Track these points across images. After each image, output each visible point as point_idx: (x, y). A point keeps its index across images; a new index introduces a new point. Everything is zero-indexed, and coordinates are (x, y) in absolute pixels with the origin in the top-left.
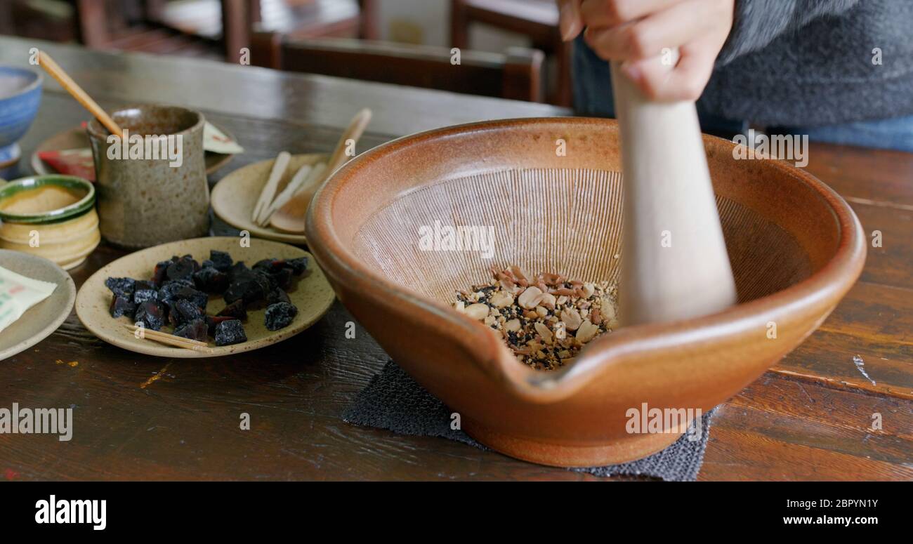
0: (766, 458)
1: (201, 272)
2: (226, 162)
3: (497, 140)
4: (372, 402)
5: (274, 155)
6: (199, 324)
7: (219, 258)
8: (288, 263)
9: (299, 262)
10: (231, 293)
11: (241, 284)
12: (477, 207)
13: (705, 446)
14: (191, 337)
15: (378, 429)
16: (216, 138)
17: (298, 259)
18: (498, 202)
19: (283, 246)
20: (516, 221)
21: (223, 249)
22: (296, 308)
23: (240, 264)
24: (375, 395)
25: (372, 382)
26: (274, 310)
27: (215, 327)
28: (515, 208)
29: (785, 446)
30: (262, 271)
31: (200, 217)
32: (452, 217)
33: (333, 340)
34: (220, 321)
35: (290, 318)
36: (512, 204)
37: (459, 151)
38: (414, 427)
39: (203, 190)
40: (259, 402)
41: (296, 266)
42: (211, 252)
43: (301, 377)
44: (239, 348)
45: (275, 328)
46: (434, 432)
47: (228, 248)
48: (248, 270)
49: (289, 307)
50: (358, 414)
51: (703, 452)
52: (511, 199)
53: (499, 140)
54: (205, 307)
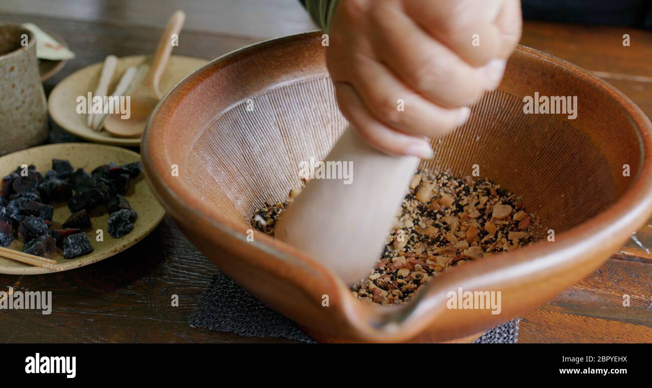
0: (571, 336)
1: (45, 183)
2: (59, 68)
3: (314, 51)
4: (214, 305)
5: (101, 59)
6: (46, 239)
7: (60, 166)
8: (125, 169)
9: (135, 167)
10: (75, 202)
11: (83, 194)
12: (299, 112)
13: (517, 328)
14: (40, 254)
15: (223, 333)
16: (49, 46)
17: (133, 164)
18: (317, 106)
19: (119, 149)
20: (333, 123)
21: (63, 157)
22: (136, 214)
23: (80, 171)
24: (217, 297)
25: (212, 283)
26: (116, 219)
27: (63, 241)
28: (332, 112)
29: (585, 321)
30: (102, 179)
31: (40, 125)
32: (276, 123)
33: (172, 240)
34: (67, 234)
35: (131, 224)
36: (329, 107)
37: (279, 63)
38: (256, 328)
39: (40, 101)
40: (110, 312)
41: (132, 171)
42: (53, 161)
43: (147, 281)
44: (87, 261)
45: (118, 236)
46: (275, 333)
47: (68, 155)
48: (88, 177)
49: (130, 214)
50: (203, 318)
51: (517, 334)
52: (328, 103)
53: (316, 50)
54: (51, 218)
